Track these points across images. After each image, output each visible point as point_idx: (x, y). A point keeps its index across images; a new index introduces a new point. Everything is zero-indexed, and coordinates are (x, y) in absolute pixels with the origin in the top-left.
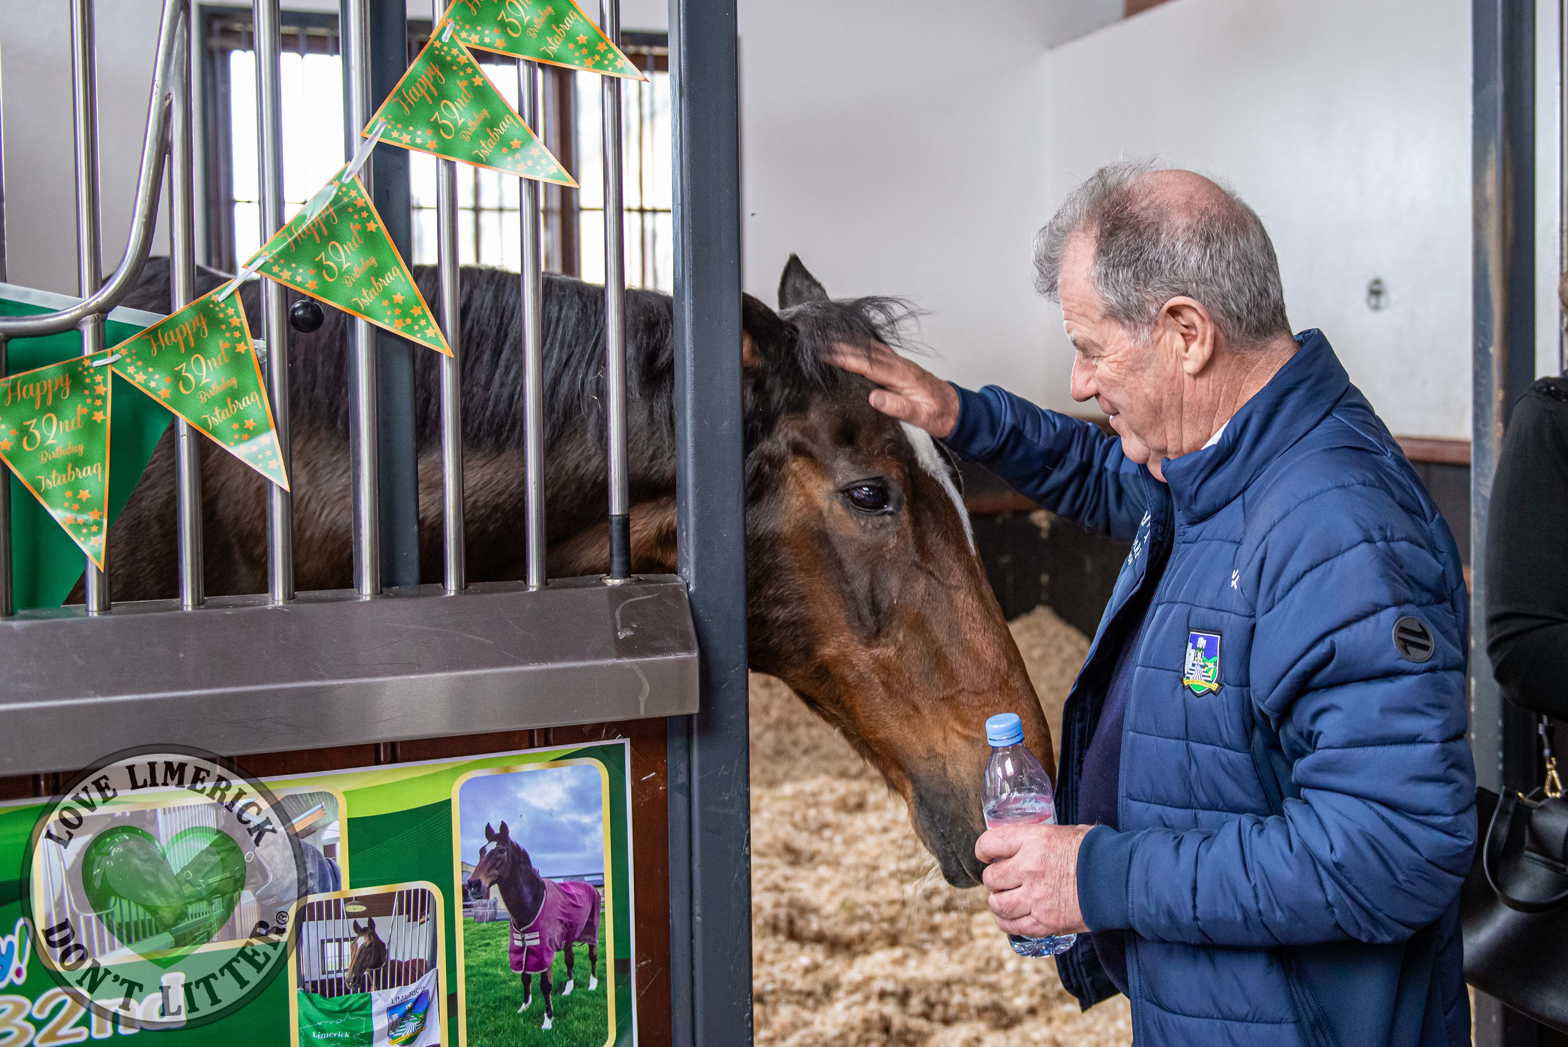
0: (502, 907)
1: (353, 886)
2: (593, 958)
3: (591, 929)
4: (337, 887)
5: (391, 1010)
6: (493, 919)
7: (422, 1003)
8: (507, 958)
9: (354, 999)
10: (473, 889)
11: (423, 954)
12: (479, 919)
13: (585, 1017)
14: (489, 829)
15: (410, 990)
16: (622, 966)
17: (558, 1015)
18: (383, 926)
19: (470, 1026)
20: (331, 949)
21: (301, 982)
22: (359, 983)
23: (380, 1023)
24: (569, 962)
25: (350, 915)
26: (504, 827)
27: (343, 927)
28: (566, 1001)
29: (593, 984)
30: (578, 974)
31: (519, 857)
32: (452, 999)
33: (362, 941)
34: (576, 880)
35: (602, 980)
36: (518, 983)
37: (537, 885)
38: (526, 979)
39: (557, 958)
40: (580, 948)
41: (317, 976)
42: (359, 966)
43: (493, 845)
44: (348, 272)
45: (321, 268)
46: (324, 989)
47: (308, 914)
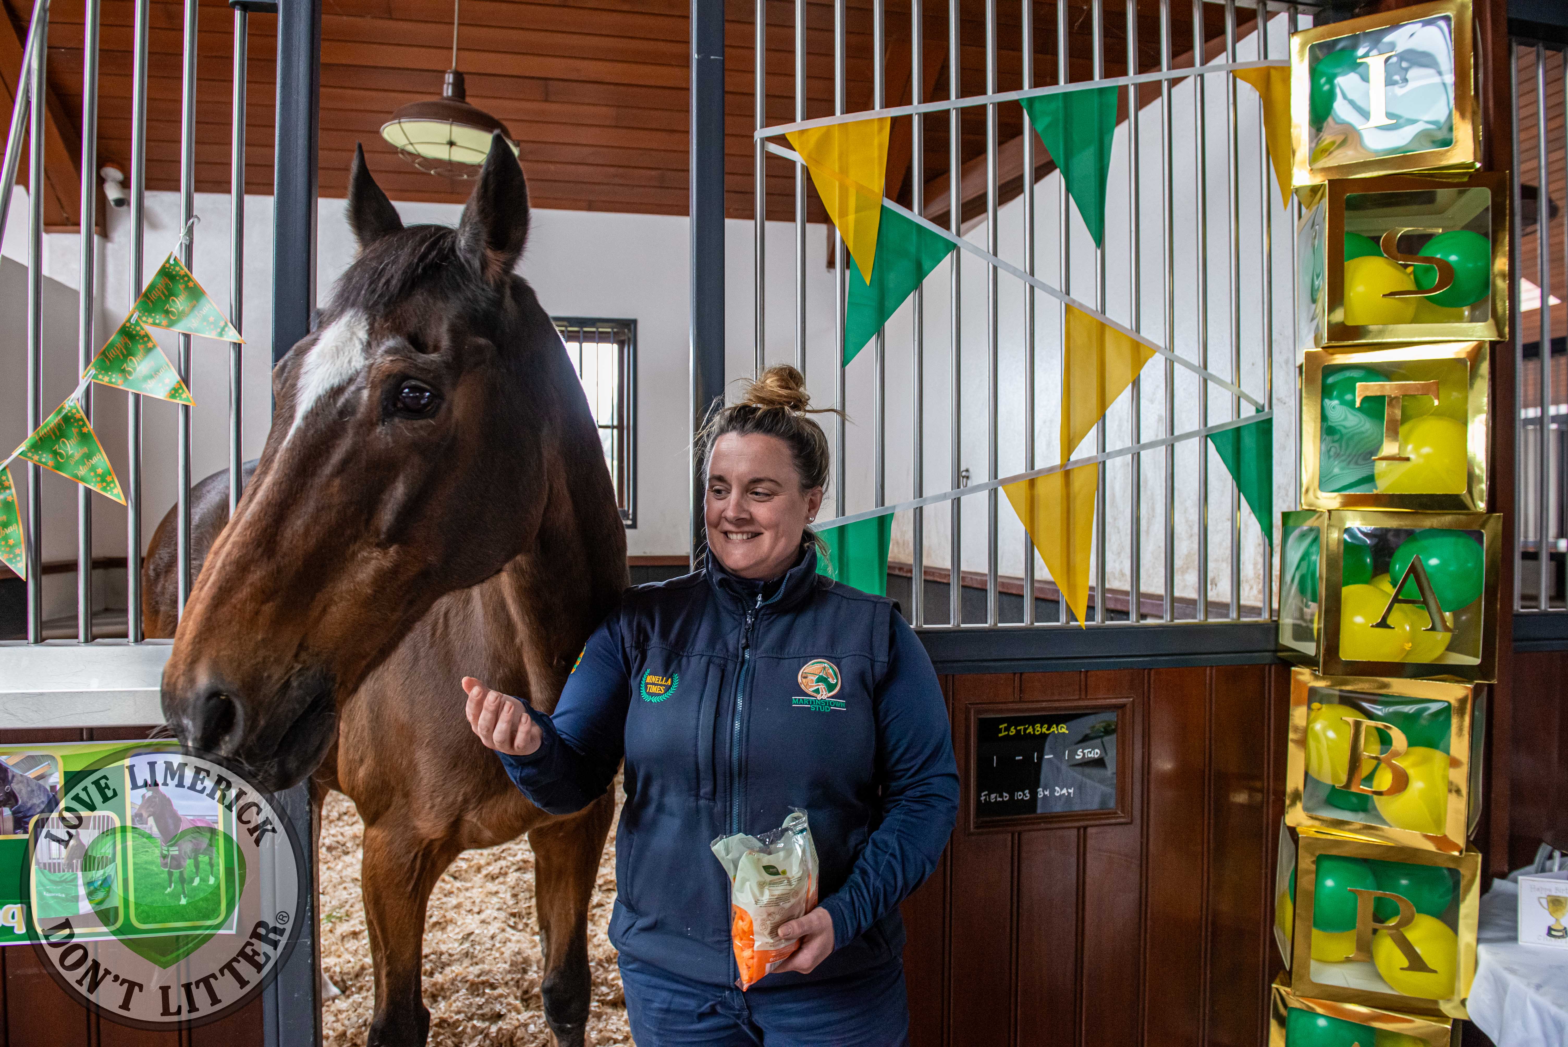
44: (72, 456)
45: (56, 454)
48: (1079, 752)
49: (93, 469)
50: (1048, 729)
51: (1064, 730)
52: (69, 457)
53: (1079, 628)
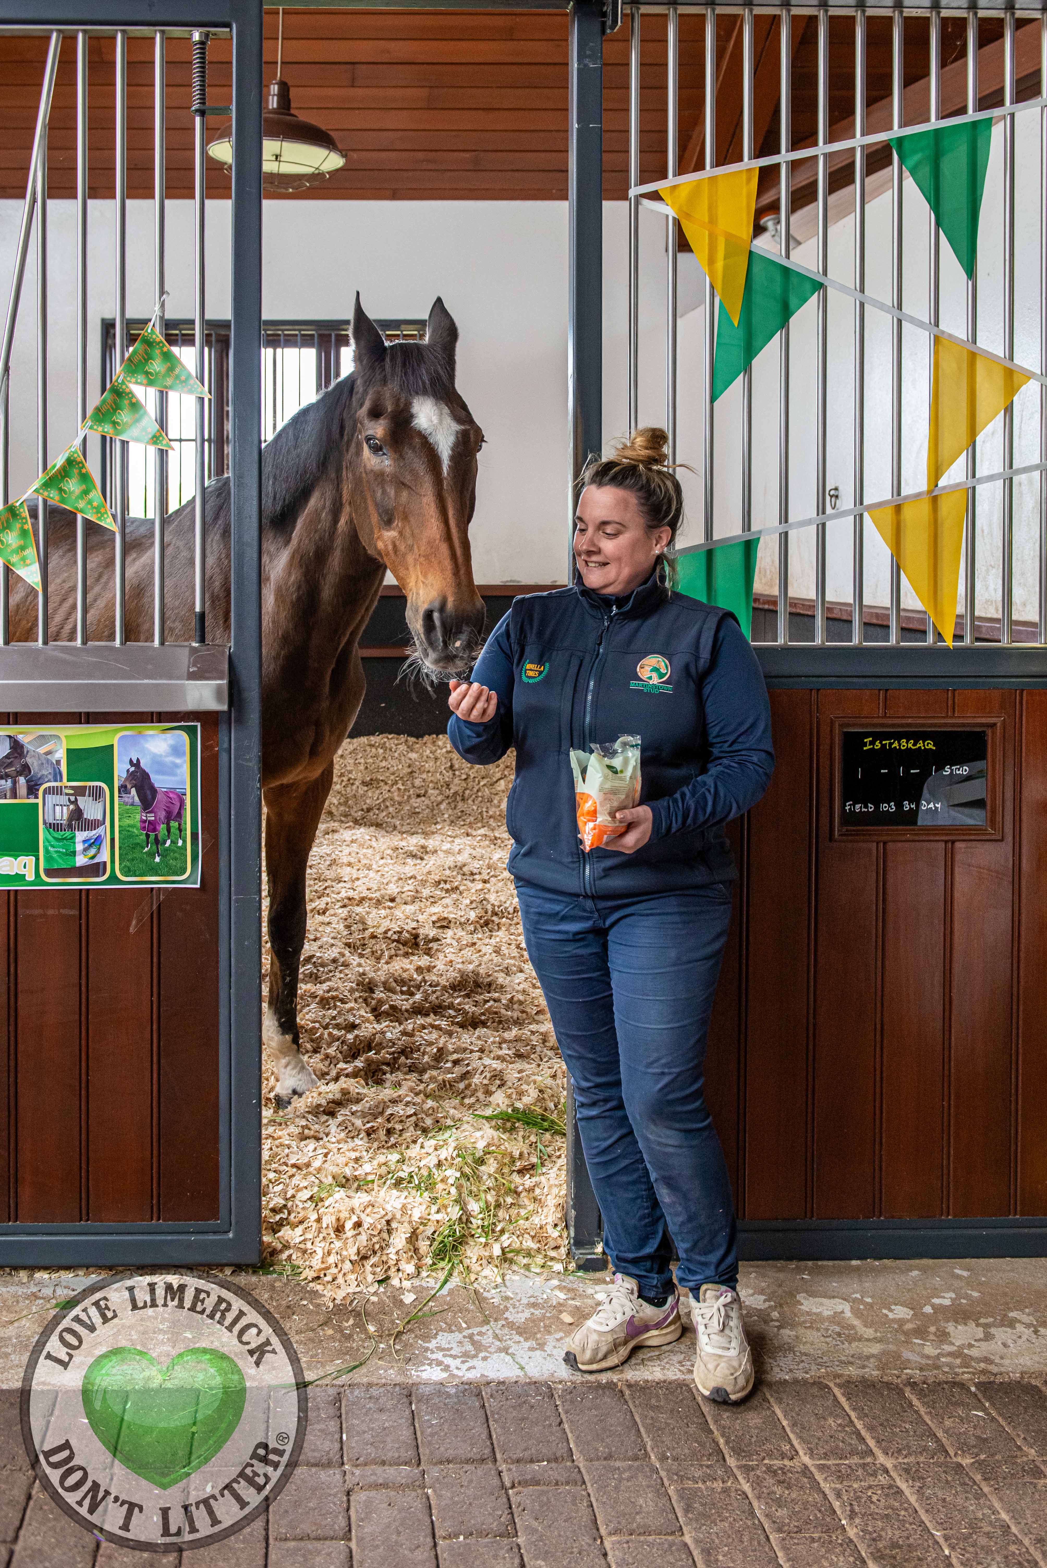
0: (137, 799)
1: (68, 780)
2: (180, 830)
3: (179, 816)
4: (61, 780)
5: (84, 841)
6: (132, 805)
7: (98, 841)
8: (139, 825)
9: (68, 834)
10: (123, 789)
11: (100, 817)
12: (126, 804)
13: (176, 859)
14: (131, 761)
15: (93, 834)
16: (194, 836)
17: (163, 856)
18: (82, 802)
19: (120, 855)
20: (58, 809)
21: (45, 823)
22: (70, 827)
23: (79, 847)
24: (169, 830)
25: (67, 794)
26: (138, 760)
27: (64, 799)
28: (167, 850)
29: (180, 843)
30: (173, 837)
31: (145, 776)
32: (113, 840)
33: (72, 807)
34: (172, 790)
35: (185, 841)
36: (144, 837)
37: (154, 791)
38: (148, 836)
39: (163, 827)
40: (174, 824)
41: (52, 821)
42: (70, 819)
43: (133, 769)
44: (73, 492)
45: (61, 490)
46: (54, 827)
47: (48, 791)
48: (947, 768)
49: (90, 502)
50: (914, 745)
51: (930, 746)
52: (71, 493)
53: (947, 649)
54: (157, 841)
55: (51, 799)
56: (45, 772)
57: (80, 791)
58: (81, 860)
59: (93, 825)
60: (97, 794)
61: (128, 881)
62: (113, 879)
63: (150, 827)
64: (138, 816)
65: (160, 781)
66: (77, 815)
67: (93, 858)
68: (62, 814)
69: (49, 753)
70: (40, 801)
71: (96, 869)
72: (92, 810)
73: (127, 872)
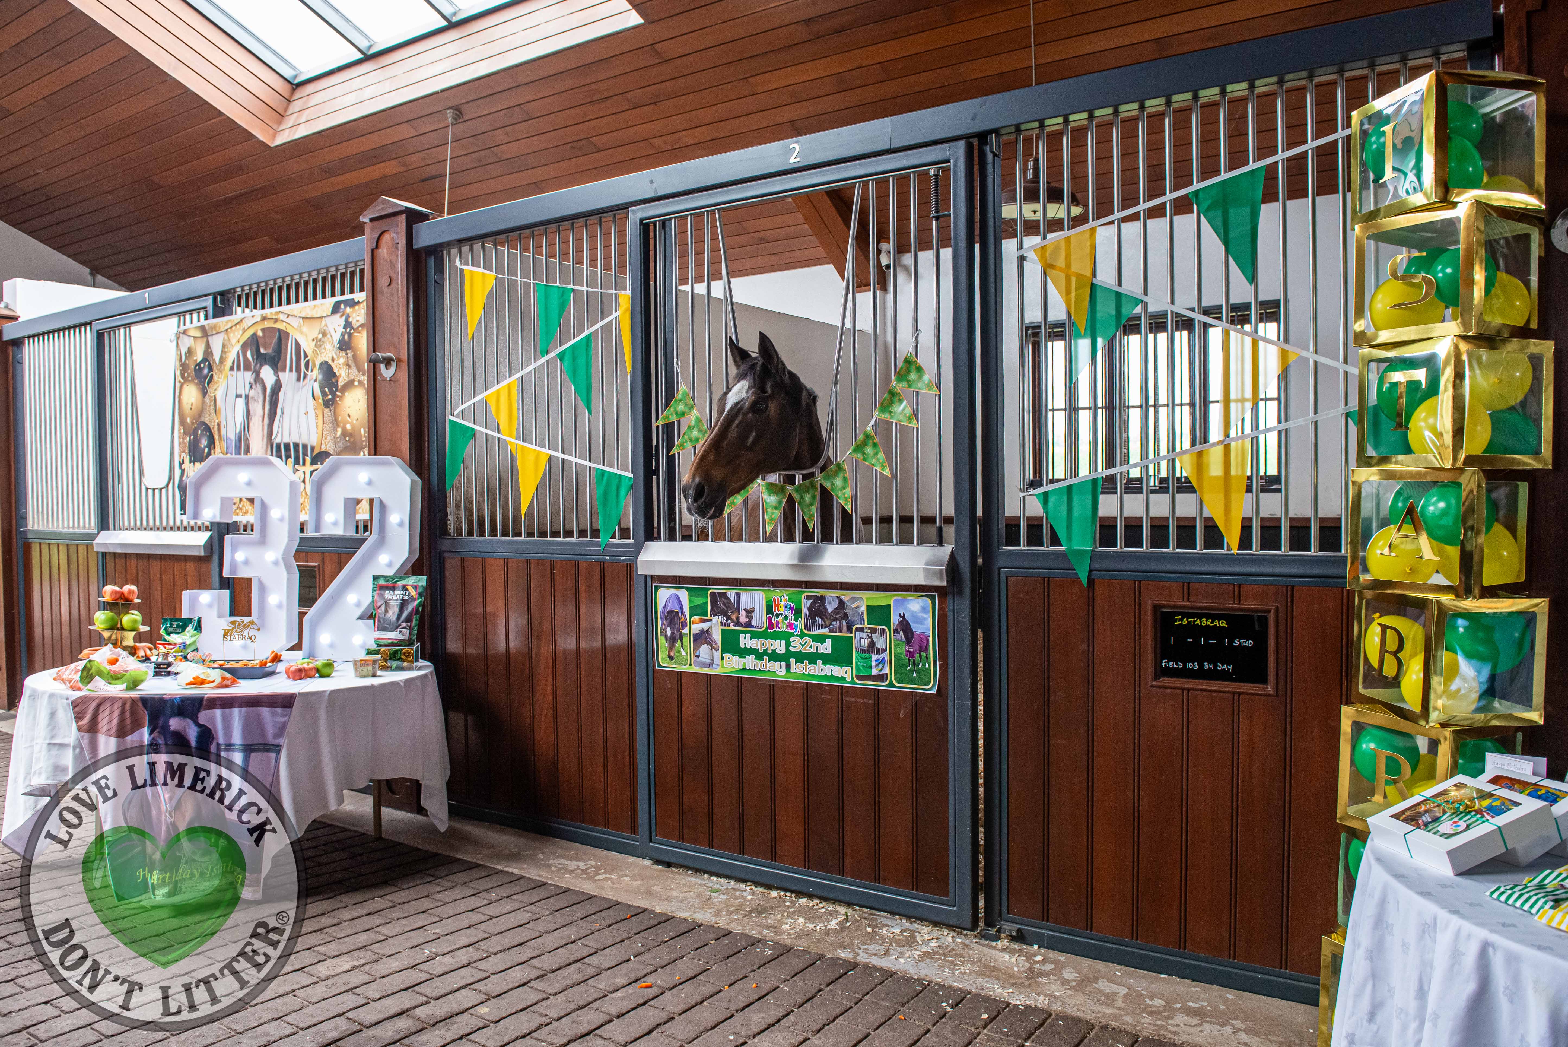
2: (927, 659)
3: (926, 649)
5: (876, 661)
7: (883, 661)
8: (904, 653)
9: (867, 655)
10: (896, 631)
11: (884, 647)
12: (897, 640)
13: (925, 675)
14: (900, 615)
15: (880, 657)
17: (918, 673)
18: (874, 637)
19: (895, 670)
20: (862, 641)
21: (856, 648)
22: (868, 651)
23: (874, 664)
24: (921, 658)
25: (867, 632)
26: (904, 615)
27: (865, 635)
28: (920, 669)
29: (927, 666)
31: (908, 624)
32: (891, 661)
33: (870, 640)
34: (922, 634)
35: (929, 665)
37: (912, 633)
38: (909, 661)
39: (917, 655)
40: (924, 654)
41: (859, 648)
42: (869, 647)
43: (901, 619)
46: (861, 651)
47: (857, 630)
52: (869, 454)
54: (914, 664)
55: (858, 633)
56: (855, 618)
57: (873, 631)
58: (874, 672)
59: (881, 651)
60: (882, 633)
61: (899, 687)
62: (891, 684)
63: (911, 655)
64: (904, 648)
65: (916, 628)
66: (872, 644)
67: (880, 671)
68: (864, 644)
69: (858, 607)
70: (853, 635)
71: (881, 678)
72: (880, 643)
73: (899, 681)
